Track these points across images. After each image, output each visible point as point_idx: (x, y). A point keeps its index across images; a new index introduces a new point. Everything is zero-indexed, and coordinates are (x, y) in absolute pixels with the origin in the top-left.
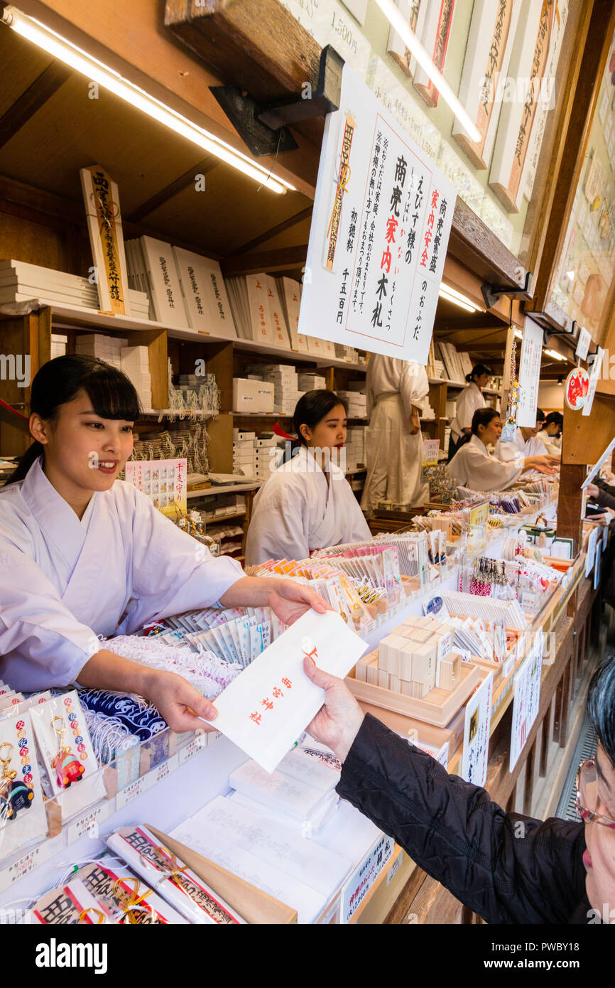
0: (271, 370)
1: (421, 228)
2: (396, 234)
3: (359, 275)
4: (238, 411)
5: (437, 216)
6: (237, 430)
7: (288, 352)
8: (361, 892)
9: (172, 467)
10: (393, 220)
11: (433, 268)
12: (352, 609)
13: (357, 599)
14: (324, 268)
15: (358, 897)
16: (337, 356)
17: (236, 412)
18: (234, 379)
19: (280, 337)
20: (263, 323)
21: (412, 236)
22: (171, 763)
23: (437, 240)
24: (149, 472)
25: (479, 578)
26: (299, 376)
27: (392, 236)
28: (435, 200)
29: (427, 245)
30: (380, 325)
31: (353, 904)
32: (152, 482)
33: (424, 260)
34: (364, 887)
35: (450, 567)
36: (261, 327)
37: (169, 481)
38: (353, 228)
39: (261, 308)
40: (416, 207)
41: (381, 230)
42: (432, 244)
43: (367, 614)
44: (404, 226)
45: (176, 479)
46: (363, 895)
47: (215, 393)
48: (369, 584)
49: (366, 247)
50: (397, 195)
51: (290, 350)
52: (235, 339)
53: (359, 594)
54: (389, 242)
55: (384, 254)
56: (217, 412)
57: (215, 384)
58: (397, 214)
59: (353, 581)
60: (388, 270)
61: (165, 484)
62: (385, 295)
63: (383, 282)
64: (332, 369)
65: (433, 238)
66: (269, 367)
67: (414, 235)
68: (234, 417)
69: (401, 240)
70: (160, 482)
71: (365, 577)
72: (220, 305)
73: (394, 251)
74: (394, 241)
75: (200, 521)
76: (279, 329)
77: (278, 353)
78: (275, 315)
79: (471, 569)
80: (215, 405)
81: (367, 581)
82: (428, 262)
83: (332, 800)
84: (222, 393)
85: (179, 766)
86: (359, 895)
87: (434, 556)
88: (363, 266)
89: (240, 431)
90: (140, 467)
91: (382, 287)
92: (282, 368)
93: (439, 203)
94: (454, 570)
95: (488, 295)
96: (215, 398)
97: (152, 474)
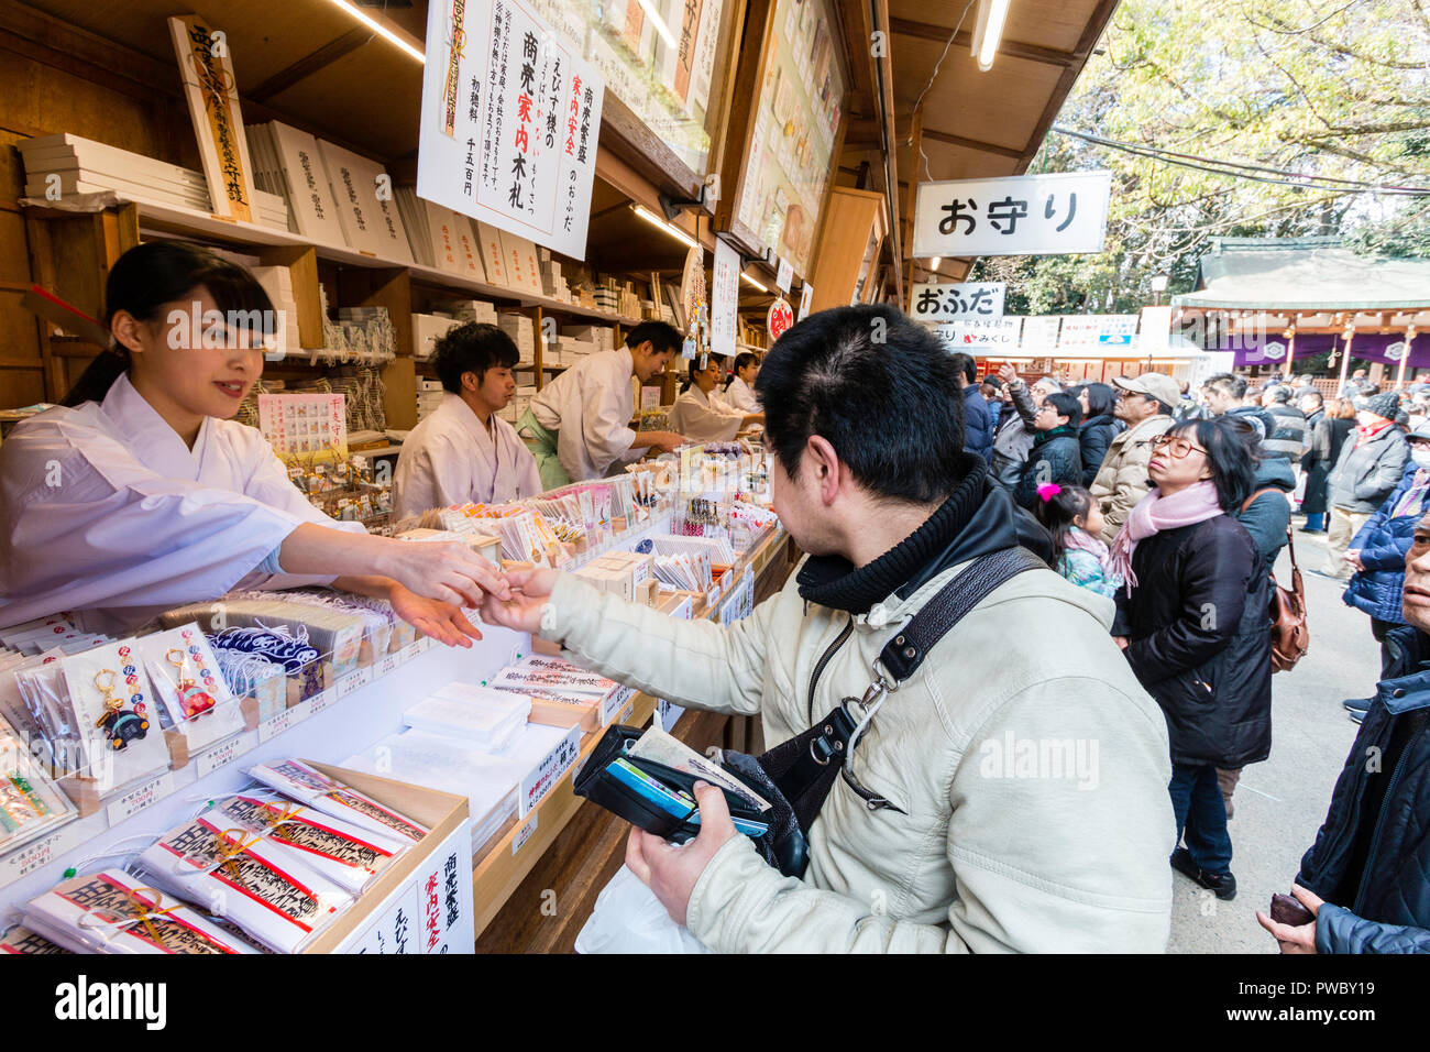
0: (463, 306)
1: (563, 114)
2: (532, 113)
3: (488, 147)
4: (421, 354)
5: (582, 105)
6: (422, 377)
7: (481, 285)
8: (542, 787)
9: (324, 404)
10: (526, 98)
11: (582, 158)
12: (547, 548)
13: (554, 538)
14: (442, 132)
15: (538, 792)
16: (545, 294)
17: (418, 356)
18: (414, 315)
19: (472, 266)
20: (448, 248)
21: (552, 120)
22: (328, 695)
23: (584, 129)
24: (292, 408)
25: (692, 520)
26: (498, 317)
27: (527, 115)
28: (577, 86)
29: (572, 132)
30: (521, 207)
31: (534, 797)
32: (298, 420)
33: (570, 148)
34: (546, 783)
35: (662, 509)
36: (446, 253)
37: (321, 420)
38: (475, 98)
39: (445, 228)
40: (554, 90)
41: (512, 107)
42: (578, 133)
43: (564, 553)
44: (541, 107)
45: (330, 417)
46: (544, 790)
47: (388, 332)
48: (567, 523)
49: (494, 119)
50: (528, 71)
51: (484, 282)
52: (410, 263)
53: (556, 533)
54: (523, 120)
55: (518, 132)
56: (392, 356)
57: (387, 320)
58: (531, 93)
59: (549, 522)
60: (525, 150)
61: (316, 423)
62: (524, 175)
63: (519, 162)
64: (540, 309)
65: (579, 127)
66: (460, 303)
67: (554, 119)
68: (416, 363)
69: (537, 125)
70: (310, 421)
71: (563, 516)
72: (389, 221)
73: (529, 128)
74: (529, 121)
75: (366, 467)
76: (470, 256)
77: (470, 286)
78: (464, 238)
79: (683, 513)
80: (390, 346)
81: (564, 521)
82: (576, 151)
84: (398, 331)
85: (338, 700)
86: (541, 789)
87: (643, 497)
88: (493, 140)
89: (425, 379)
90: (280, 402)
91: (519, 167)
92: (476, 304)
93: (583, 90)
94: (665, 512)
95: (667, 207)
96: (389, 338)
97: (297, 411)
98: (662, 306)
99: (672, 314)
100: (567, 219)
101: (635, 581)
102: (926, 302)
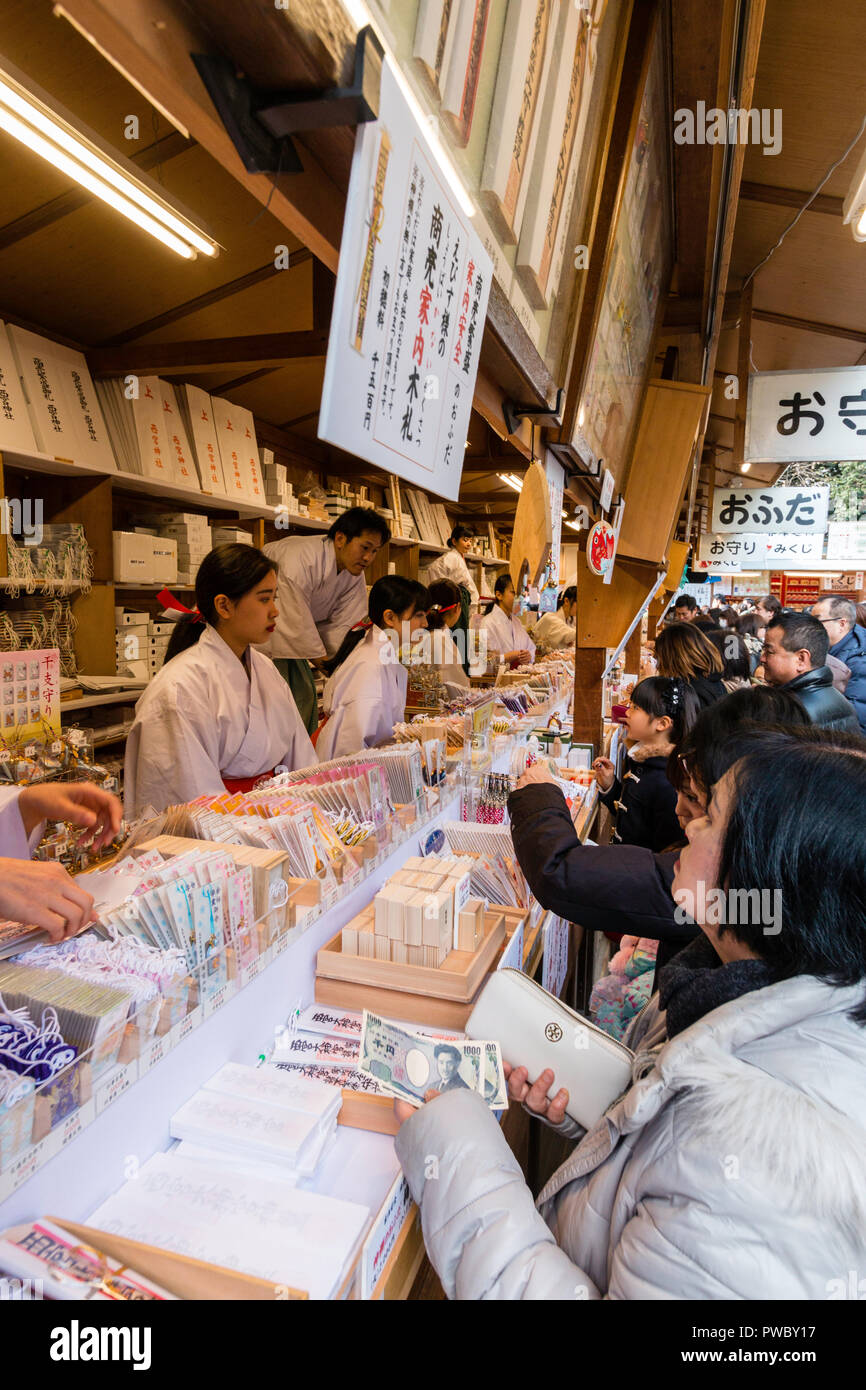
0: (171, 520)
1: (456, 310)
2: (430, 312)
3: (389, 364)
4: (122, 580)
5: (473, 297)
6: (122, 609)
7: (197, 495)
8: (386, 1247)
9: (34, 663)
10: (426, 292)
11: (466, 368)
12: (331, 855)
13: (335, 841)
14: (352, 347)
15: (383, 1255)
16: (268, 504)
17: (117, 583)
18: (115, 533)
19: (184, 471)
20: (157, 451)
21: (446, 319)
22: (84, 1113)
23: (471, 329)
25: (489, 801)
26: (213, 531)
27: (425, 316)
28: (470, 273)
29: (461, 334)
30: (410, 438)
31: (378, 1267)
32: (3, 686)
33: (457, 355)
34: (390, 1240)
35: (452, 789)
36: (155, 456)
37: (30, 684)
38: (384, 295)
39: (154, 427)
40: (451, 280)
41: (414, 305)
42: (466, 333)
43: (350, 860)
44: (438, 303)
45: (41, 681)
46: (388, 1250)
47: (83, 553)
48: (350, 818)
49: (397, 324)
50: (432, 256)
51: (199, 492)
52: (112, 470)
53: (338, 833)
54: (422, 322)
55: (417, 338)
56: (87, 583)
57: (83, 539)
58: (432, 285)
59: (328, 817)
60: (420, 362)
61: (25, 689)
62: (416, 396)
63: (414, 377)
64: (262, 521)
65: (467, 326)
66: (167, 516)
67: (448, 317)
68: (116, 590)
69: (436, 322)
70: (16, 685)
71: (344, 809)
72: (89, 420)
73: (426, 336)
74: (427, 323)
75: (85, 744)
76: (182, 460)
77: (182, 496)
78: (176, 439)
79: (476, 792)
80: (85, 571)
81: (346, 815)
82: (462, 358)
83: (328, 1128)
84: (96, 553)
85: (97, 1117)
86: (384, 1252)
87: (431, 773)
88: (394, 353)
89: (126, 611)
91: (413, 385)
92: (187, 518)
93: (474, 279)
94: (455, 792)
95: (511, 417)
96: (84, 562)
97: (2, 675)
98: (402, 515)
99: (412, 525)
100: (447, 449)
101: (457, 903)
102: (731, 511)
